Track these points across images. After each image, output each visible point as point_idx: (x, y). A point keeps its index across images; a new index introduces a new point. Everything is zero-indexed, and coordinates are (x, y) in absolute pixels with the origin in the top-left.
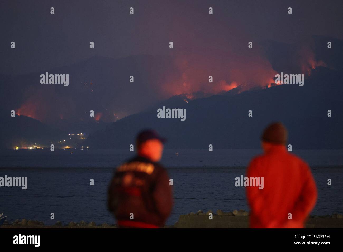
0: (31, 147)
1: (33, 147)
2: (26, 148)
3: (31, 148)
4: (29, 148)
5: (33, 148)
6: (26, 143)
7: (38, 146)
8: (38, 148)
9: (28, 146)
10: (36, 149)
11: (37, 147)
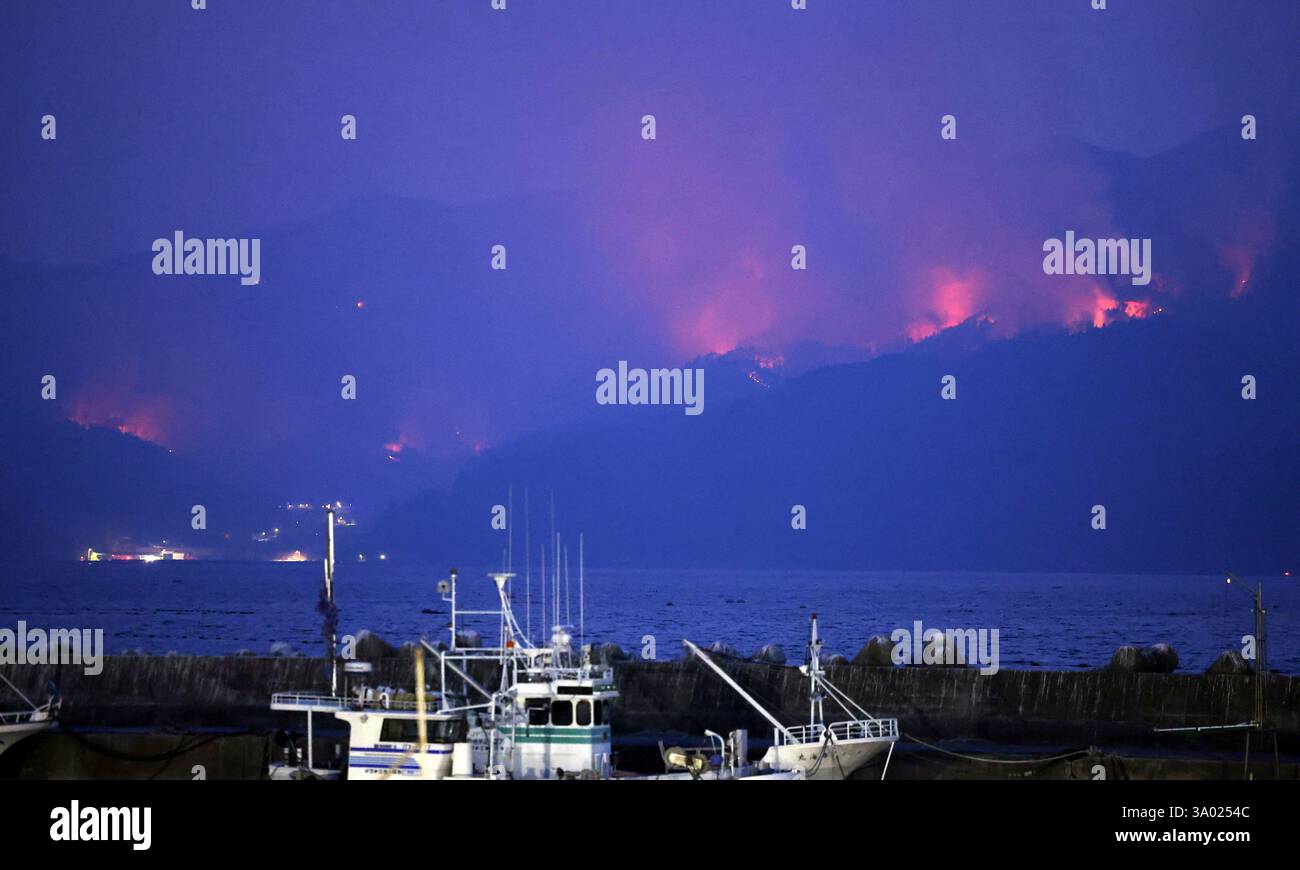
0: (148, 554)
1: (156, 553)
2: (128, 558)
3: (149, 558)
4: (141, 558)
5: (158, 558)
6: (127, 538)
7: (176, 552)
8: (177, 556)
9: (137, 550)
10: (168, 562)
11: (171, 555)
